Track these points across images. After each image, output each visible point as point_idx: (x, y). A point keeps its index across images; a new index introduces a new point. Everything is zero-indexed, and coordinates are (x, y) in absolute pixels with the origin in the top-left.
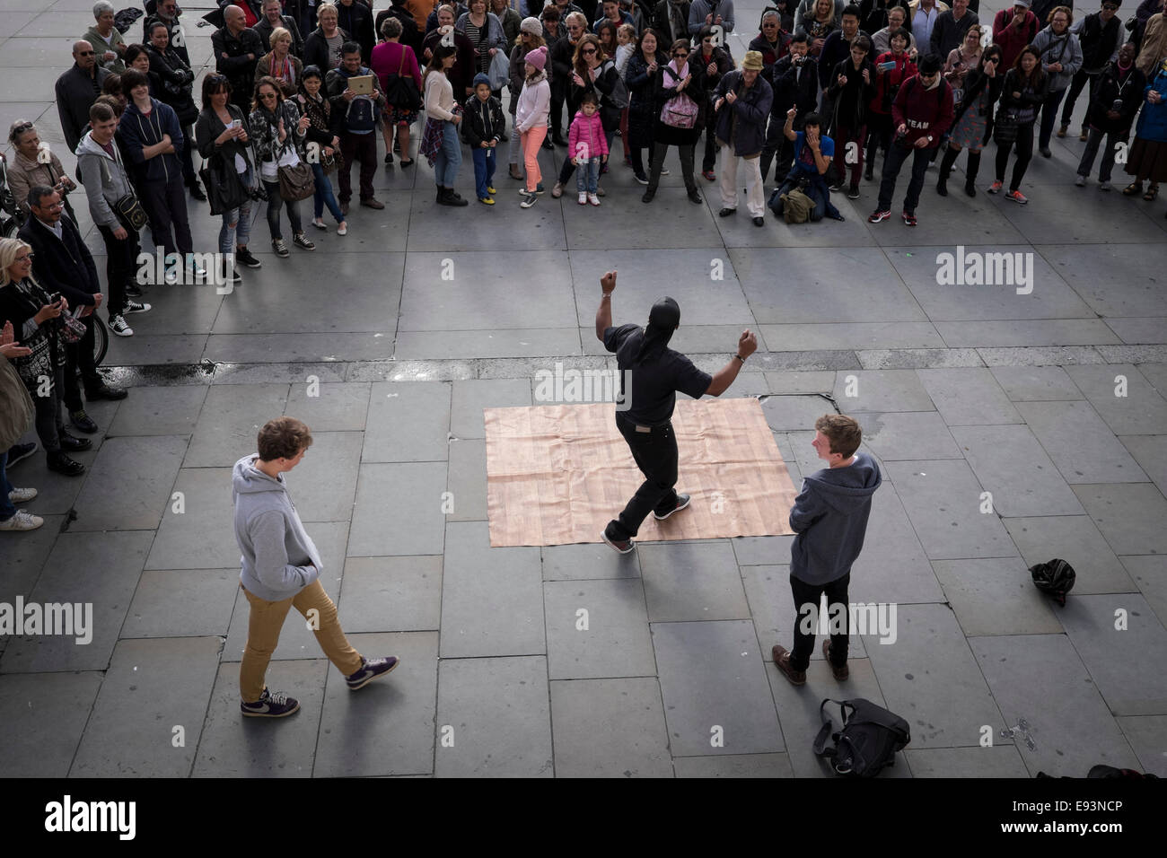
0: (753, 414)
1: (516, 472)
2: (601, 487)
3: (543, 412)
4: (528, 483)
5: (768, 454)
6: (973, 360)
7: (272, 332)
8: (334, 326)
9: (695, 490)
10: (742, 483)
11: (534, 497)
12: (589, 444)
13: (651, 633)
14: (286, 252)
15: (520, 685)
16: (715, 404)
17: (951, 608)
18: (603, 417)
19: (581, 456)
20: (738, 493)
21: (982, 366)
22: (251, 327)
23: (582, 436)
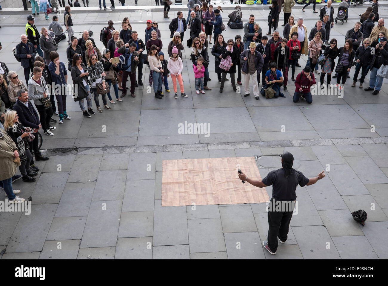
0: (252, 162)
1: (171, 181)
2: (200, 187)
3: (182, 162)
4: (175, 185)
5: (256, 176)
6: (330, 143)
7: (97, 137)
8: (117, 135)
9: (231, 188)
10: (247, 185)
11: (177, 190)
12: (196, 172)
13: (224, 236)
14: (102, 110)
15: (180, 255)
16: (239, 159)
17: (325, 227)
18: (202, 163)
19: (194, 176)
20: (245, 188)
21: (333, 145)
22: (90, 136)
23: (194, 169)
